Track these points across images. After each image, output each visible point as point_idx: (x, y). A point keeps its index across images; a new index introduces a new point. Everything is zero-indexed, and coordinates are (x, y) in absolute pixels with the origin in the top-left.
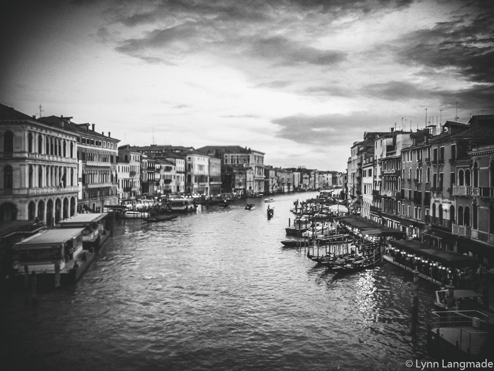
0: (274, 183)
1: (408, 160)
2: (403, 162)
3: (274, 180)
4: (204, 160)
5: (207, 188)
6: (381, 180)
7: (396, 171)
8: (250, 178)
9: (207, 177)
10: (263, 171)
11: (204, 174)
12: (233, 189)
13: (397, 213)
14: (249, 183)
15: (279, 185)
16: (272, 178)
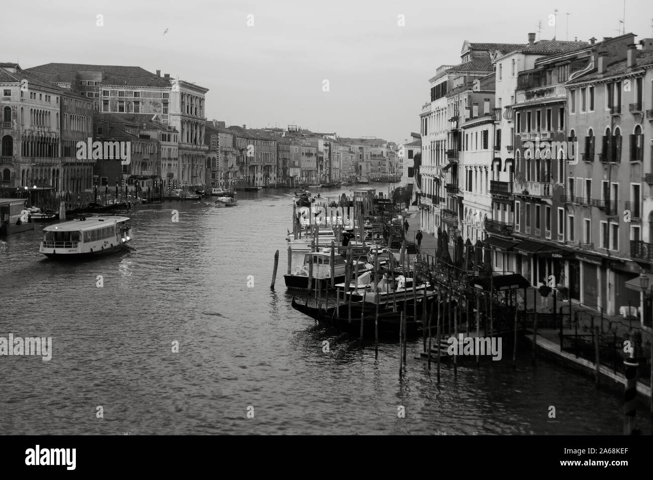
0: (229, 165)
1: (584, 109)
2: (571, 114)
3: (230, 156)
4: (48, 98)
5: (56, 173)
6: (511, 156)
7: (552, 134)
8: (170, 150)
9: (56, 145)
10: (200, 134)
11: (48, 135)
12: (126, 176)
13: (555, 236)
14: (167, 162)
15: (241, 170)
16: (226, 153)
